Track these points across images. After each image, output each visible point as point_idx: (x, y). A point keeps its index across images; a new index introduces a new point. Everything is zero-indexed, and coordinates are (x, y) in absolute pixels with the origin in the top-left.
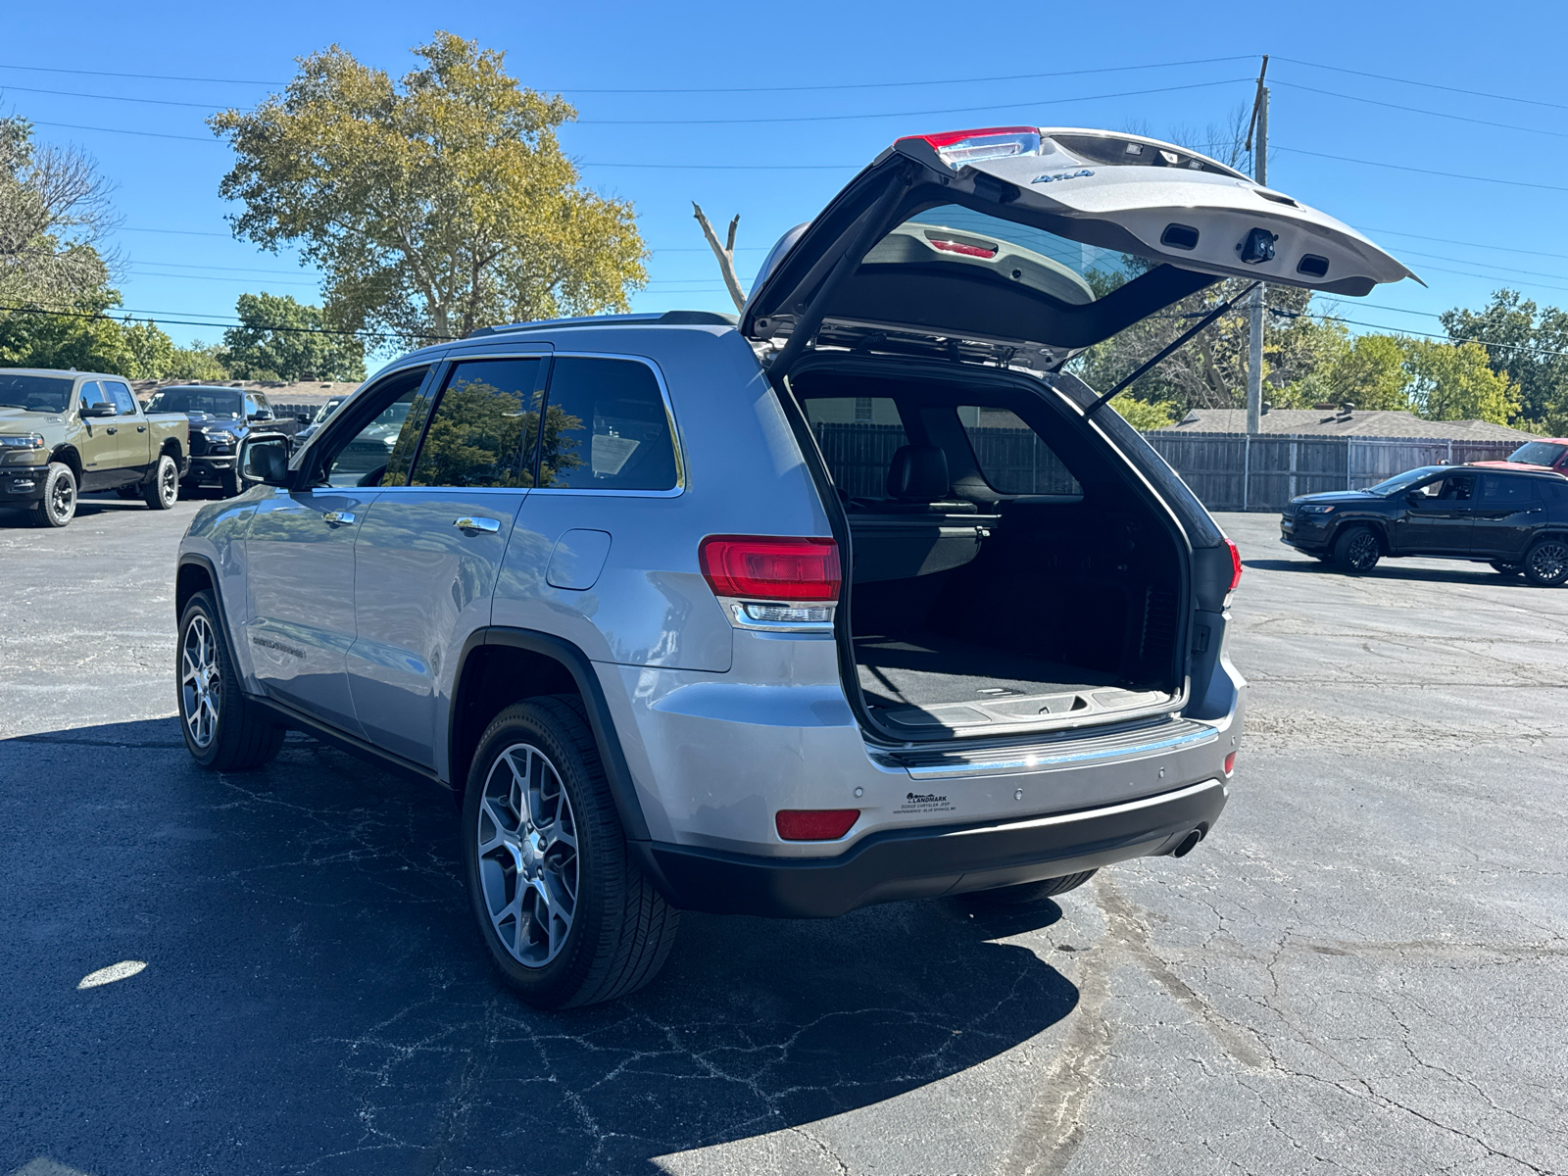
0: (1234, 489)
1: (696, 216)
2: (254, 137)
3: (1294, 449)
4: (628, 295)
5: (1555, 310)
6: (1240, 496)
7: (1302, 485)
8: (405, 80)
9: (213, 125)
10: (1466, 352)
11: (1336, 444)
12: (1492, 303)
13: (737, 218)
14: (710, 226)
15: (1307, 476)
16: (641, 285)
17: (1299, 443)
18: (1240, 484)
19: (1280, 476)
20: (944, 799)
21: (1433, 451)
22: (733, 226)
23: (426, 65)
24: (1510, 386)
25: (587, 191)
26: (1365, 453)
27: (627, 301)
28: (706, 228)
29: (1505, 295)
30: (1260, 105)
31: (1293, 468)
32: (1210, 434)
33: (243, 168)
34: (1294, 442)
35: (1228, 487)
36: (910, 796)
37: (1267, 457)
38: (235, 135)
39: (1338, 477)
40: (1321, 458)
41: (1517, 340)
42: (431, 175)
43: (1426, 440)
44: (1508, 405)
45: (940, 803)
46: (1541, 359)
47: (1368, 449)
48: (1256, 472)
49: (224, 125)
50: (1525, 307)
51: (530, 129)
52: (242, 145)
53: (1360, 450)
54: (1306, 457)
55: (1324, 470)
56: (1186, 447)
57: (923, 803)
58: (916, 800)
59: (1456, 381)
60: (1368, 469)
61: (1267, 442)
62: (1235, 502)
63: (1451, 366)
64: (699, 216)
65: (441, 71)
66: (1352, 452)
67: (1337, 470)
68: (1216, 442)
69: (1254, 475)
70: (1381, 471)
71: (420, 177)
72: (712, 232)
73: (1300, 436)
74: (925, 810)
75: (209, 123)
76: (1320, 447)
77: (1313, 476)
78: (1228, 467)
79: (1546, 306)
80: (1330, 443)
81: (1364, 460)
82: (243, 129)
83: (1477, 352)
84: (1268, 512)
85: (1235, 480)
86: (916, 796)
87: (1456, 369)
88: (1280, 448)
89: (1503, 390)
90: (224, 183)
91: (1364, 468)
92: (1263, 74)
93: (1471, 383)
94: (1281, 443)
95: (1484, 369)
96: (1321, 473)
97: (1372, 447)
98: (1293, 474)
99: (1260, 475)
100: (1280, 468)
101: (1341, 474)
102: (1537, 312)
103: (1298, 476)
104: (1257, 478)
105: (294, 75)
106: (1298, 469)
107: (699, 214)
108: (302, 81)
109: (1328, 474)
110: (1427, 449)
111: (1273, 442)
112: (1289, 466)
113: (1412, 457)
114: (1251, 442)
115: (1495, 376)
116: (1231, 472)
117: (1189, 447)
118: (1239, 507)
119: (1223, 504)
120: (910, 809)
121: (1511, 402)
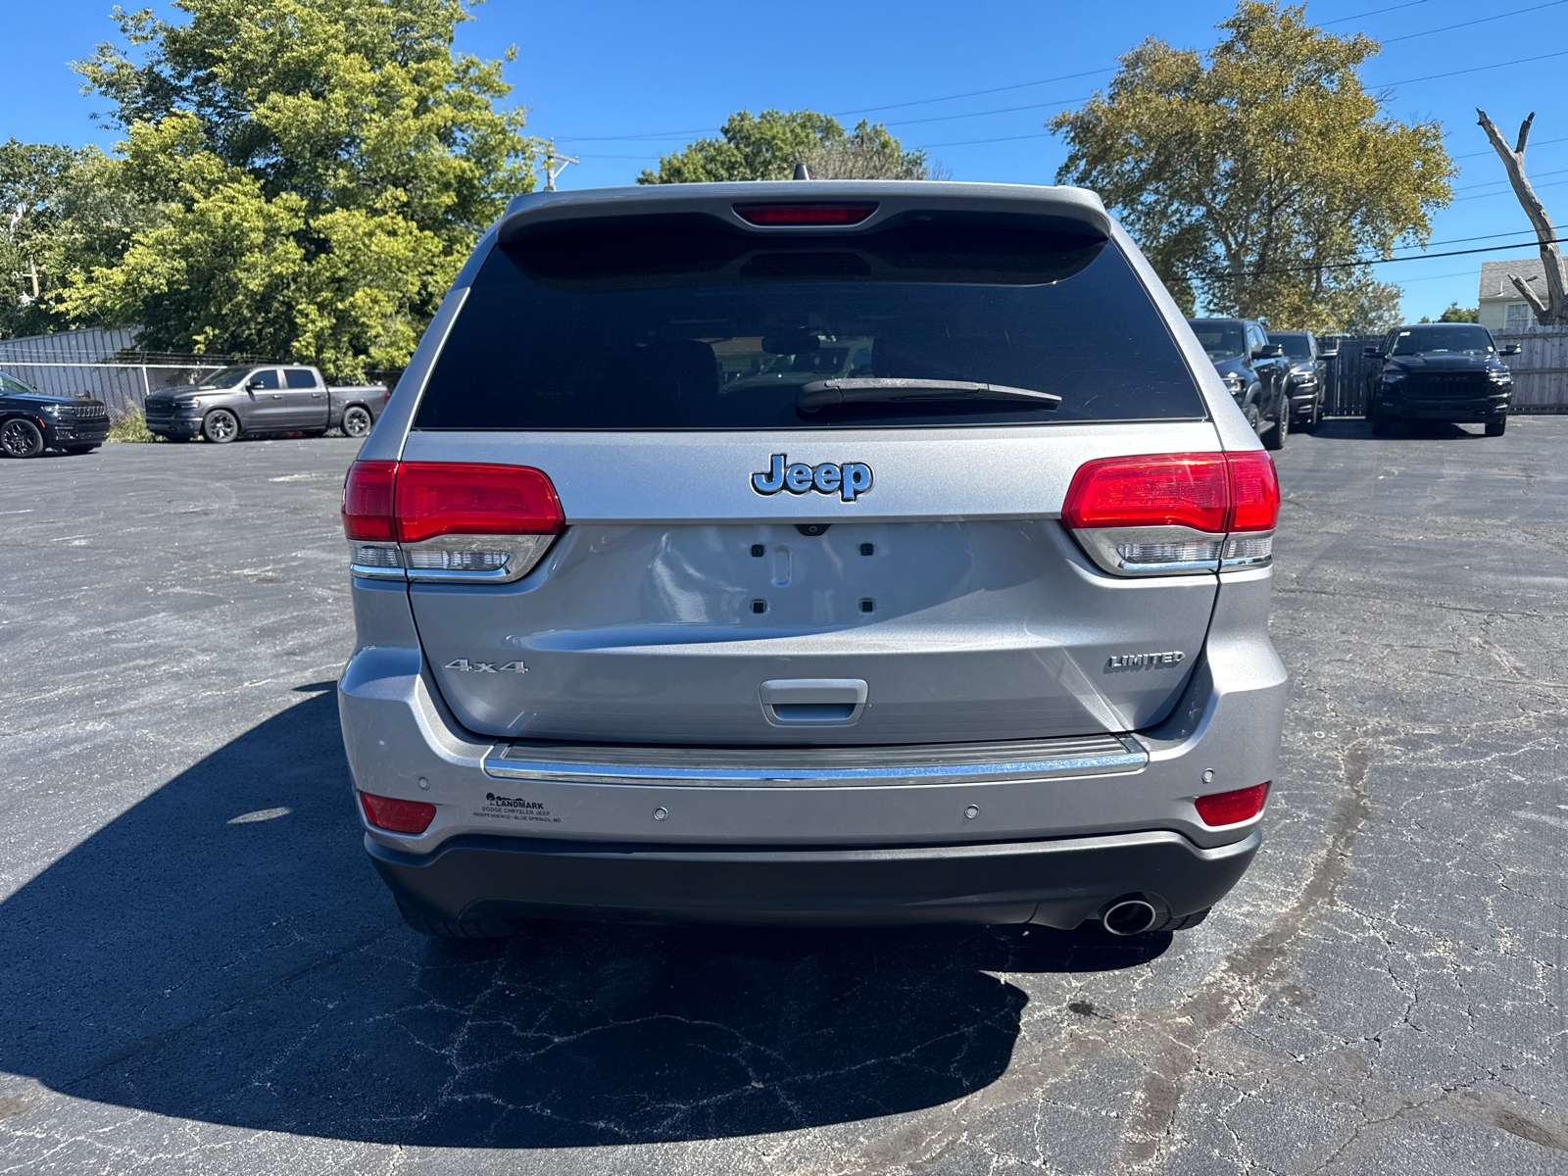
1: (1480, 123)
2: (1082, 129)
4: (1430, 214)
8: (1211, 53)
9: (1050, 127)
13: (1531, 116)
14: (1496, 130)
16: (1444, 203)
20: (540, 806)
22: (1526, 126)
23: (1228, 35)
25: (1389, 121)
27: (1428, 222)
28: (1492, 134)
33: (1073, 159)
36: (490, 796)
38: (1067, 132)
42: (1229, 135)
45: (535, 810)
49: (1059, 125)
51: (1331, 72)
52: (1073, 139)
57: (510, 808)
58: (500, 803)
64: (1484, 122)
65: (1244, 37)
71: (1216, 139)
72: (1499, 136)
74: (516, 818)
75: (1047, 125)
82: (1074, 127)
86: (499, 798)
90: (1059, 174)
105: (1116, 70)
107: (1484, 120)
108: (1122, 75)
120: (494, 813)
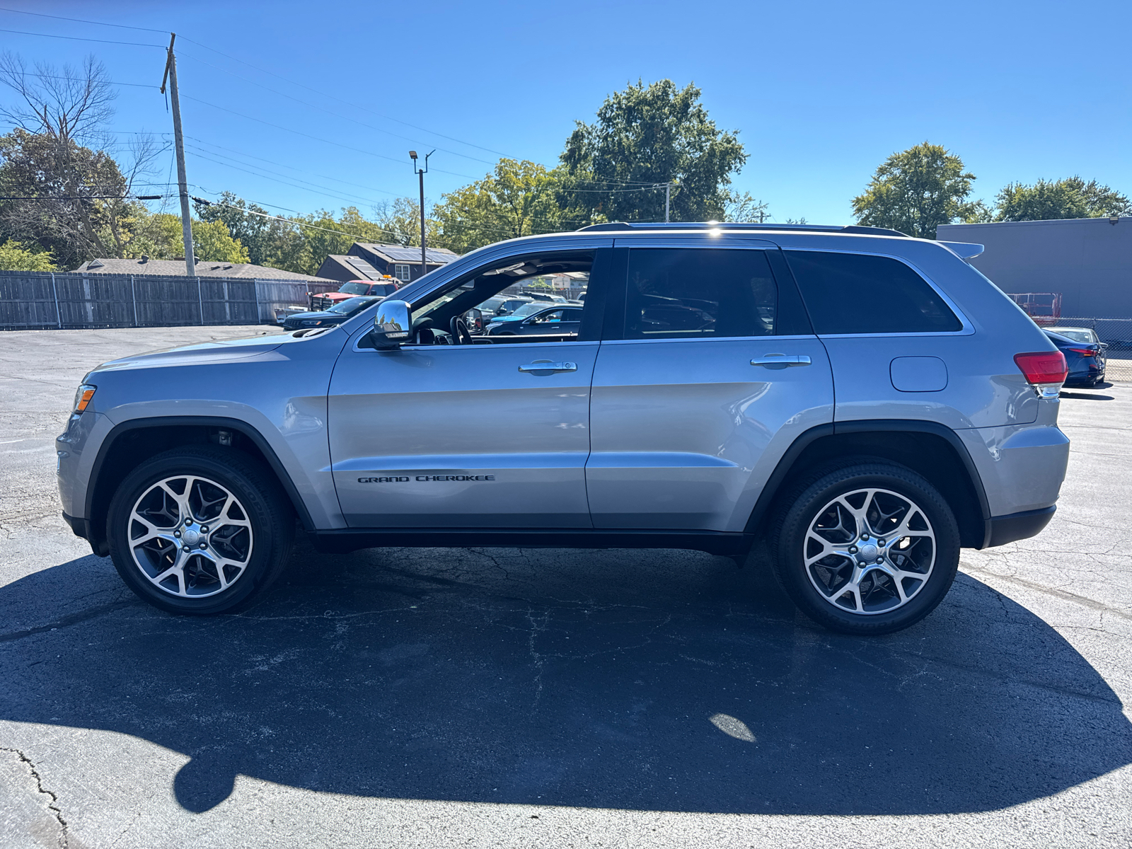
0: (194, 312)
3: (225, 286)
5: (255, 206)
6: (198, 316)
7: (232, 308)
10: (216, 227)
11: (248, 283)
12: (221, 199)
15: (234, 303)
17: (228, 282)
18: (198, 309)
19: (220, 302)
21: (299, 287)
24: (242, 248)
26: (264, 288)
29: (228, 195)
30: (170, 65)
31: (227, 298)
32: (175, 276)
34: (225, 282)
35: (190, 310)
37: (211, 292)
39: (251, 303)
40: (241, 292)
41: (238, 221)
43: (294, 281)
44: (243, 258)
46: (250, 232)
47: (265, 286)
48: (206, 300)
50: (239, 203)
53: (261, 286)
54: (232, 291)
55: (243, 299)
56: (161, 285)
59: (213, 244)
60: (267, 299)
61: (209, 282)
62: (196, 320)
63: (208, 235)
66: (257, 287)
67: (251, 299)
68: (180, 281)
69: (206, 302)
70: (274, 299)
73: (228, 278)
76: (240, 285)
77: (238, 302)
78: (188, 298)
79: (251, 203)
80: (245, 283)
81: (264, 292)
83: (222, 227)
84: (216, 325)
85: (193, 306)
87: (211, 237)
88: (218, 286)
89: (238, 249)
91: (264, 297)
92: (172, 45)
93: (222, 245)
94: (218, 282)
95: (227, 238)
96: (242, 300)
97: (267, 284)
98: (227, 302)
99: (208, 302)
100: (219, 298)
101: (252, 301)
102: (246, 206)
103: (230, 303)
104: (207, 304)
106: (229, 299)
109: (246, 301)
110: (296, 286)
111: (213, 282)
112: (224, 296)
113: (289, 291)
114: (201, 282)
115: (234, 241)
116: (190, 301)
117: (163, 285)
118: (198, 323)
119: (188, 321)
121: (244, 257)
